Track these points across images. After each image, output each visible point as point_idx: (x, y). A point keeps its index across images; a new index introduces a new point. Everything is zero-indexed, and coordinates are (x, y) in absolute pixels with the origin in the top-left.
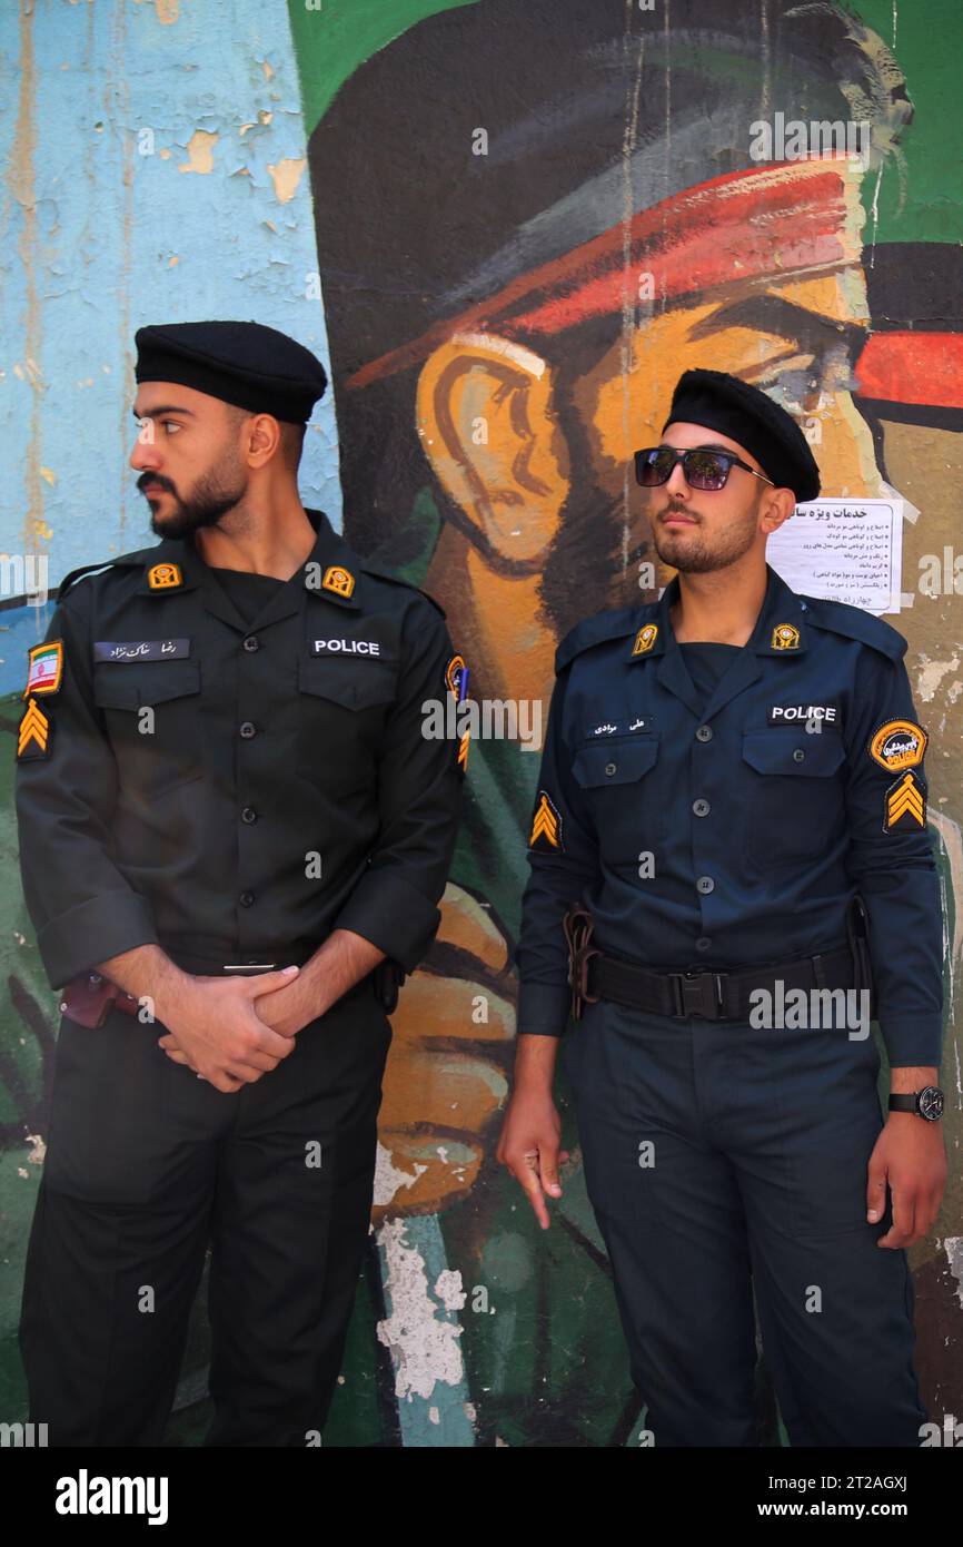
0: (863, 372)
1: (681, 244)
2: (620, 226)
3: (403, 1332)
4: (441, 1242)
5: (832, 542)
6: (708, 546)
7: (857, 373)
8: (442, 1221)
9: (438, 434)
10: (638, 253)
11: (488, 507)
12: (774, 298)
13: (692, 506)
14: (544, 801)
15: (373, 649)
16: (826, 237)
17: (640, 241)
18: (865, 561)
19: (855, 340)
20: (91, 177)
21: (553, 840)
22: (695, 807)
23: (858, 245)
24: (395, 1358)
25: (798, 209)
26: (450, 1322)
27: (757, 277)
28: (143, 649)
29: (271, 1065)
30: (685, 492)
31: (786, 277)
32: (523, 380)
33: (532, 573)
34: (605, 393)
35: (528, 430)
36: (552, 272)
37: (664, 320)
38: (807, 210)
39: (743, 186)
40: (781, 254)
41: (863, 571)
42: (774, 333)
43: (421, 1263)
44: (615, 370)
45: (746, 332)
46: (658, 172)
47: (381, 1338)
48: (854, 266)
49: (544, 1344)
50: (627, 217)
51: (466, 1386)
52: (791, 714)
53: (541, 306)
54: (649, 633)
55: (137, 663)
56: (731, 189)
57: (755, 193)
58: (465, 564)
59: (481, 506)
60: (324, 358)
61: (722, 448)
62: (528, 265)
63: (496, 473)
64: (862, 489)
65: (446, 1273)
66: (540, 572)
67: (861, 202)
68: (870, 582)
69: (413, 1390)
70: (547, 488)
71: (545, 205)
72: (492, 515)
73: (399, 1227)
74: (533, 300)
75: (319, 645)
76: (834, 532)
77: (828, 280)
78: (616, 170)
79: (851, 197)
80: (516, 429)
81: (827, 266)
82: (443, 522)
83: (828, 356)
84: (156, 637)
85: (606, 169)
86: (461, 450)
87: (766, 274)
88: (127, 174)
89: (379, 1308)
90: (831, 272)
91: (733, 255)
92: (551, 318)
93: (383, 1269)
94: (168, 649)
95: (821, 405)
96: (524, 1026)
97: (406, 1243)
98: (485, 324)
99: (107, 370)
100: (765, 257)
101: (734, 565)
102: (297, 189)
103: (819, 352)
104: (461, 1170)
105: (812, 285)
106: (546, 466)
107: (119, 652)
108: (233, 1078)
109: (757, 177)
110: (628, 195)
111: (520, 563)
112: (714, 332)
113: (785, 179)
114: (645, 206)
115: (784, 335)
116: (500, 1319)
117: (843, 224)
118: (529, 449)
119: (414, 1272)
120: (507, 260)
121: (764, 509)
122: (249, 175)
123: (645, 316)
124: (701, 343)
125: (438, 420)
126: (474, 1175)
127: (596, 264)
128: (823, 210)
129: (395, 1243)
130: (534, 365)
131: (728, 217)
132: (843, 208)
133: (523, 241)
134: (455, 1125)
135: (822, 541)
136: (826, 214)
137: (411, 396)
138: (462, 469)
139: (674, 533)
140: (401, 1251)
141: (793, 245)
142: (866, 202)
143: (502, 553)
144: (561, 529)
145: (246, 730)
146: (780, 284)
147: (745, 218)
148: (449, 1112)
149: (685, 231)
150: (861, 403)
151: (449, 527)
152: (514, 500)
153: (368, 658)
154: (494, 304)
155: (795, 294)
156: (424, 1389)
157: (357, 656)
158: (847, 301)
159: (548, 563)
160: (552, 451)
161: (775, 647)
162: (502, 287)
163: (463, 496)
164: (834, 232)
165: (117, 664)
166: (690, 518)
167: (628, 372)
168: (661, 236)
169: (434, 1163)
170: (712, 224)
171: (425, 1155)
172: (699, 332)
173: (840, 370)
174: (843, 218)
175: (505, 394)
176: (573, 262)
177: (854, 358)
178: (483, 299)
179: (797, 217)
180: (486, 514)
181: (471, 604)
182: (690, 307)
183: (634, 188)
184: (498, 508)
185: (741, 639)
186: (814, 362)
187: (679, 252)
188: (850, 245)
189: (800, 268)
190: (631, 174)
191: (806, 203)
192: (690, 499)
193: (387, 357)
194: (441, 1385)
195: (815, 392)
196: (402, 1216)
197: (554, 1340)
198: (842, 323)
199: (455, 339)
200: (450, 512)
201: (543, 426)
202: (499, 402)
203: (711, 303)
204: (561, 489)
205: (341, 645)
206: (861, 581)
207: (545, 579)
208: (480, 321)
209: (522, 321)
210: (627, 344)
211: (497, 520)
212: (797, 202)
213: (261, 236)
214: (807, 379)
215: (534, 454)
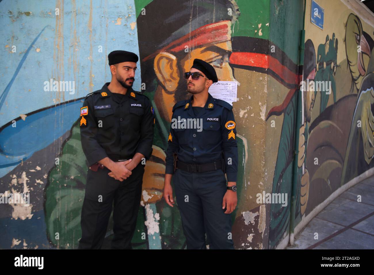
0: (231, 59)
1: (199, 37)
2: (189, 33)
3: (149, 223)
4: (156, 208)
5: (225, 89)
6: (196, 89)
7: (230, 59)
8: (156, 204)
9: (157, 69)
10: (192, 38)
11: (166, 82)
12: (215, 46)
13: (193, 82)
14: (170, 134)
15: (140, 105)
16: (225, 35)
17: (192, 36)
18: (230, 92)
19: (229, 53)
20: (101, 26)
21: (171, 140)
22: (194, 135)
23: (230, 37)
24: (148, 227)
25: (220, 30)
26: (157, 222)
27: (212, 42)
28: (103, 107)
29: (128, 176)
30: (192, 80)
31: (217, 42)
32: (172, 60)
33: (173, 93)
34: (186, 62)
35: (173, 69)
36: (177, 42)
37: (196, 50)
38: (221, 31)
39: (210, 26)
40: (217, 38)
41: (230, 94)
42: (215, 52)
43: (152, 212)
44: (188, 59)
45: (210, 52)
46: (196, 24)
47: (146, 224)
48: (229, 41)
49: (173, 227)
50: (190, 32)
51: (159, 233)
52: (210, 119)
53: (175, 47)
54: (188, 105)
55: (102, 109)
56: (208, 27)
57: (212, 28)
58: (162, 92)
59: (164, 82)
60: (139, 56)
61: (199, 73)
62: (173, 40)
63: (167, 76)
64: (230, 80)
65: (156, 214)
66: (174, 93)
67: (231, 29)
68: (231, 96)
69: (151, 233)
70: (176, 79)
71: (176, 30)
72: (166, 83)
73: (149, 205)
74: (174, 46)
75: (132, 105)
76: (225, 87)
77: (225, 43)
78: (188, 24)
79: (229, 28)
80: (171, 69)
81: (225, 40)
82: (158, 85)
83: (224, 56)
84: (104, 105)
85: (187, 24)
86: (161, 72)
87: (214, 42)
88: (107, 25)
89: (145, 219)
90: (225, 41)
91: (208, 39)
92: (177, 49)
93: (146, 213)
94: (107, 107)
95: (223, 65)
96: (167, 172)
97: (150, 208)
98: (166, 50)
99: (103, 58)
100: (214, 39)
101: (201, 93)
102: (135, 27)
103: (223, 56)
104: (159, 196)
105: (222, 44)
106: (176, 75)
107: (98, 107)
108: (122, 179)
109: (213, 25)
110: (190, 28)
111: (171, 92)
112: (205, 52)
113: (218, 25)
114: (193, 30)
115: (217, 53)
116: (166, 222)
117: (228, 33)
118: (173, 72)
119: (151, 213)
120: (169, 39)
121: (206, 84)
122: (127, 25)
123: (193, 49)
124: (202, 54)
125: (157, 66)
126: (161, 197)
127: (185, 40)
128: (224, 31)
129: (148, 208)
130: (174, 58)
131: (207, 32)
132: (228, 30)
133: (172, 36)
134: (158, 188)
135: (223, 89)
136: (225, 31)
137: (153, 63)
138: (161, 75)
139: (190, 87)
140: (149, 209)
141: (219, 37)
142: (232, 29)
143: (168, 90)
144: (178, 86)
145: (121, 120)
146: (217, 43)
147: (210, 32)
148: (158, 186)
149: (200, 34)
150: (230, 65)
151: (159, 85)
152: (170, 81)
153: (140, 107)
154: (167, 47)
155: (219, 45)
156: (153, 233)
157: (138, 107)
158: (228, 46)
159: (176, 92)
160: (177, 72)
161: (209, 108)
162: (169, 44)
163: (161, 80)
164: (226, 35)
165: (99, 109)
166: (192, 84)
167: (190, 59)
168: (196, 35)
169: (155, 195)
170: (205, 33)
171: (153, 193)
172: (202, 52)
173: (227, 59)
174: (228, 32)
175: (169, 63)
176: (181, 40)
177: (229, 57)
178: (165, 46)
179: (220, 32)
180: (165, 83)
181: (163, 99)
182: (201, 48)
183: (192, 27)
184: (167, 82)
185: (203, 106)
186: (222, 57)
187: (199, 38)
188: (229, 37)
189: (220, 41)
190: (191, 25)
191: (221, 29)
192: (192, 81)
193: (149, 56)
194: (155, 233)
195: (222, 63)
196: (149, 203)
197: (175, 226)
198: (227, 50)
199: (161, 53)
200: (159, 83)
201: (175, 68)
202: (168, 64)
203: (204, 47)
204: (178, 79)
205: (135, 105)
206: (230, 96)
207: (175, 94)
208: (165, 50)
209: (172, 50)
210: (190, 54)
211: (167, 84)
212: (220, 29)
213: (128, 35)
214: (221, 60)
215: (174, 73)
